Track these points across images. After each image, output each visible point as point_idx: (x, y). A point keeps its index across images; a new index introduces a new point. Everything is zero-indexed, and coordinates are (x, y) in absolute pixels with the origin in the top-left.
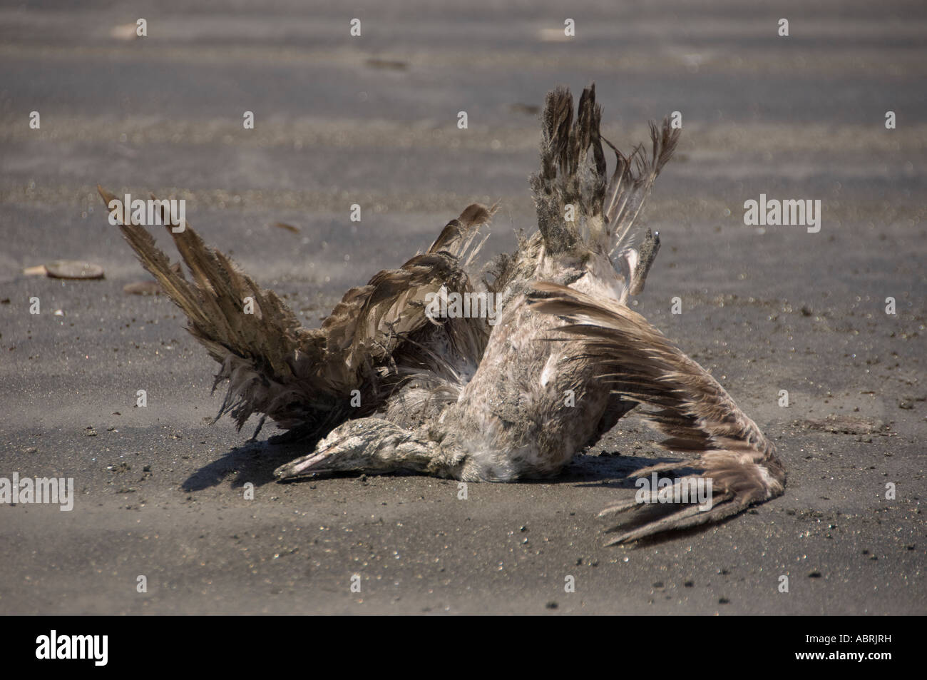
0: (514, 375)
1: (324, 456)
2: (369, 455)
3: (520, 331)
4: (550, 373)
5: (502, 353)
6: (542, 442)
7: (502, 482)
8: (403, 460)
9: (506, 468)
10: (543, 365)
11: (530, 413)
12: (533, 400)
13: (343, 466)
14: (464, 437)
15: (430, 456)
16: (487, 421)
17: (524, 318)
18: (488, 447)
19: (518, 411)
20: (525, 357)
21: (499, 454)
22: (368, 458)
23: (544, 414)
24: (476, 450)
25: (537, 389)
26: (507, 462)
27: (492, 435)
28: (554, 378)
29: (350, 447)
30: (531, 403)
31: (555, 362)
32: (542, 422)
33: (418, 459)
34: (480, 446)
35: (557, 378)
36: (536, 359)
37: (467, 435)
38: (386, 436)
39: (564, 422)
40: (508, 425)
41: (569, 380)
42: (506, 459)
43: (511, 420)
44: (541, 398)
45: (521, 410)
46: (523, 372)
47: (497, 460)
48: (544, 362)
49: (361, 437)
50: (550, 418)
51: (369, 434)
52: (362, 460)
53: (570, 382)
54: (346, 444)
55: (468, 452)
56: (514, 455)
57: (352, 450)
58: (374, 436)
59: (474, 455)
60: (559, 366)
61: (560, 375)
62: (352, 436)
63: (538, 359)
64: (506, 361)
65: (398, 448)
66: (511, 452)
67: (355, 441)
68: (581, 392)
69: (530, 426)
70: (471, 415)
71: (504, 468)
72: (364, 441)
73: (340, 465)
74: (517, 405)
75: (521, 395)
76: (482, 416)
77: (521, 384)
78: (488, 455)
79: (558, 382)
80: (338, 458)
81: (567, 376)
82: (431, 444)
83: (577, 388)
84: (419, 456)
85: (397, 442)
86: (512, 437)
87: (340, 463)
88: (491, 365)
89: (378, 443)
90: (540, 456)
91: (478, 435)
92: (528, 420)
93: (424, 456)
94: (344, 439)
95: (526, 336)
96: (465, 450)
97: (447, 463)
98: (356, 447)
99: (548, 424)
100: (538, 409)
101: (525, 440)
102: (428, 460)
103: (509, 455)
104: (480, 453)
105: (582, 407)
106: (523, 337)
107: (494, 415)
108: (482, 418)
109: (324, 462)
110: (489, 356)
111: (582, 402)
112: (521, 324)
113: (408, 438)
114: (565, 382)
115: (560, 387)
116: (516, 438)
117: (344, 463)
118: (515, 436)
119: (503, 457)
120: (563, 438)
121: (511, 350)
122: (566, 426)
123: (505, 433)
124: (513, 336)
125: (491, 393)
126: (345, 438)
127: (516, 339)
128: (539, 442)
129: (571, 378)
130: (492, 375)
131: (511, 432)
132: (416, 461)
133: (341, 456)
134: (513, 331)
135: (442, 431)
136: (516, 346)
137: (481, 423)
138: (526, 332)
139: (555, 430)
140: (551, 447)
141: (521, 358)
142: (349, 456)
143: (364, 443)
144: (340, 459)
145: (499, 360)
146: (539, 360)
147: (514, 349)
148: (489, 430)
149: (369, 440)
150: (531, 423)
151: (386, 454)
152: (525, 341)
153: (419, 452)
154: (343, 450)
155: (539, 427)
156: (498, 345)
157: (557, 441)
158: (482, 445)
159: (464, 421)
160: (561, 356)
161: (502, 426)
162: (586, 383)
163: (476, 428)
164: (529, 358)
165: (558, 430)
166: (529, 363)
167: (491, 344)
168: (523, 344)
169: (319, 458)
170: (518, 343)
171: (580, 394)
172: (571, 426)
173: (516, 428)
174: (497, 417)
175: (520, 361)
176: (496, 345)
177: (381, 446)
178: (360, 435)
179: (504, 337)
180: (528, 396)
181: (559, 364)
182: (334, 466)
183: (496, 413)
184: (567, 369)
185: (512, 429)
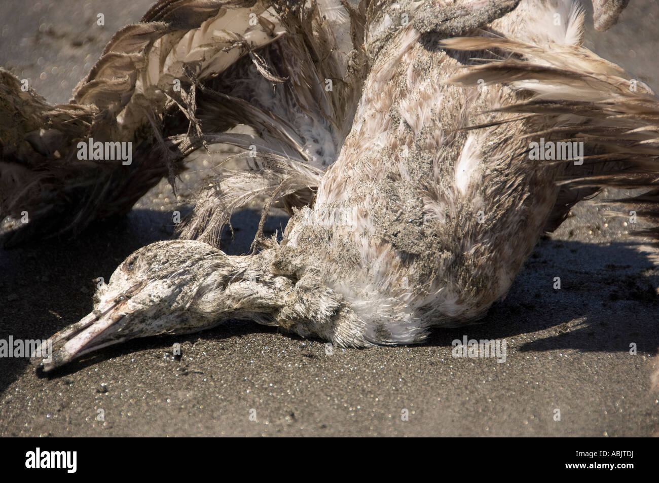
0: (411, 172)
1: (110, 322)
2: (182, 308)
3: (415, 96)
4: (471, 167)
5: (385, 130)
6: (465, 282)
7: (401, 345)
8: (236, 309)
9: (407, 324)
10: (458, 154)
11: (445, 238)
12: (448, 216)
13: (141, 331)
14: (335, 276)
15: (279, 303)
16: (373, 249)
17: (420, 72)
18: (376, 293)
19: (423, 234)
20: (428, 141)
21: (396, 304)
22: (181, 313)
23: (465, 236)
24: (356, 296)
25: (451, 196)
26: (408, 316)
27: (384, 274)
28: (478, 177)
29: (151, 301)
30: (443, 221)
31: (478, 149)
32: (463, 248)
33: (259, 307)
34: (364, 291)
35: (484, 177)
36: (447, 144)
37: (341, 272)
38: (208, 275)
39: (497, 246)
40: (408, 258)
41: (503, 178)
42: (406, 310)
43: (414, 250)
44: (460, 212)
45: (428, 232)
46: (426, 167)
47: (392, 312)
48: (459, 148)
49: (169, 281)
50: (476, 242)
51: (181, 274)
52: (171, 317)
53: (505, 182)
54: (143, 295)
55: (343, 299)
56: (420, 303)
57: (155, 305)
58: (188, 277)
59: (353, 305)
60: (485, 156)
61: (488, 172)
62: (153, 279)
63: (449, 144)
64: (394, 147)
65: (227, 292)
66: (416, 299)
67: (159, 290)
68: (522, 195)
69: (445, 260)
70: (345, 240)
71: (403, 325)
72: (173, 287)
73: (136, 330)
74: (421, 223)
75: (426, 207)
76: (365, 241)
77: (426, 188)
78: (377, 305)
79: (486, 183)
80: (132, 320)
81: (500, 172)
82: (280, 281)
83: (515, 190)
84: (261, 304)
85: (225, 282)
86: (417, 276)
87: (138, 327)
88: (368, 149)
89: (195, 288)
90: (460, 302)
91: (360, 273)
92: (441, 250)
93: (271, 303)
94: (139, 285)
95: (425, 105)
96: (338, 297)
97: (310, 317)
98: (162, 300)
99: (472, 251)
100: (456, 231)
101: (438, 282)
102: (277, 309)
103: (412, 304)
104: (364, 303)
105: (523, 218)
106: (421, 105)
107: (384, 241)
108: (364, 246)
109: (111, 331)
110: (362, 133)
111: (524, 210)
112: (414, 82)
113: (243, 273)
114: (497, 183)
115: (489, 191)
116: (422, 279)
117: (141, 326)
118: (422, 275)
119: (401, 307)
120: (495, 271)
121: (402, 127)
122: (500, 251)
123: (404, 270)
124: (404, 104)
125: (375, 200)
126: (141, 283)
127: (409, 110)
128: (460, 282)
129: (507, 175)
130: (372, 167)
131: (413, 270)
132: (257, 310)
133: (138, 316)
134: (403, 95)
135: (297, 262)
136: (411, 122)
137: (363, 255)
138: (425, 97)
139: (483, 260)
140: (478, 288)
141: (421, 143)
142: (151, 314)
143: (173, 291)
144: (137, 321)
145: (382, 141)
146: (451, 146)
147: (408, 126)
148: (378, 265)
149: (181, 285)
150: (447, 255)
151: (209, 304)
152: (425, 113)
153: (262, 298)
154: (140, 307)
155: (459, 259)
156: (378, 116)
157: (487, 277)
158: (367, 289)
159: (333, 248)
160: (487, 140)
161: (398, 259)
162: (529, 180)
163: (354, 262)
164: (434, 143)
165: (489, 259)
166: (434, 151)
167: (364, 111)
168: (422, 119)
169: (103, 324)
170: (415, 118)
171: (520, 199)
172: (507, 250)
173: (422, 263)
174: (390, 246)
175: (420, 148)
176: (373, 116)
177: (200, 293)
178: (165, 277)
179: (387, 102)
180: (438, 209)
181: (484, 153)
182: (127, 332)
183: (387, 238)
184: (498, 160)
185: (415, 265)
